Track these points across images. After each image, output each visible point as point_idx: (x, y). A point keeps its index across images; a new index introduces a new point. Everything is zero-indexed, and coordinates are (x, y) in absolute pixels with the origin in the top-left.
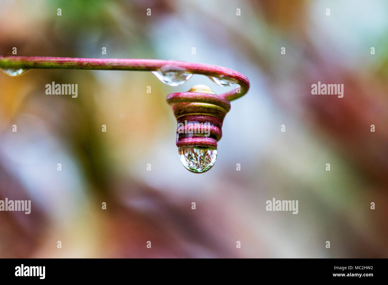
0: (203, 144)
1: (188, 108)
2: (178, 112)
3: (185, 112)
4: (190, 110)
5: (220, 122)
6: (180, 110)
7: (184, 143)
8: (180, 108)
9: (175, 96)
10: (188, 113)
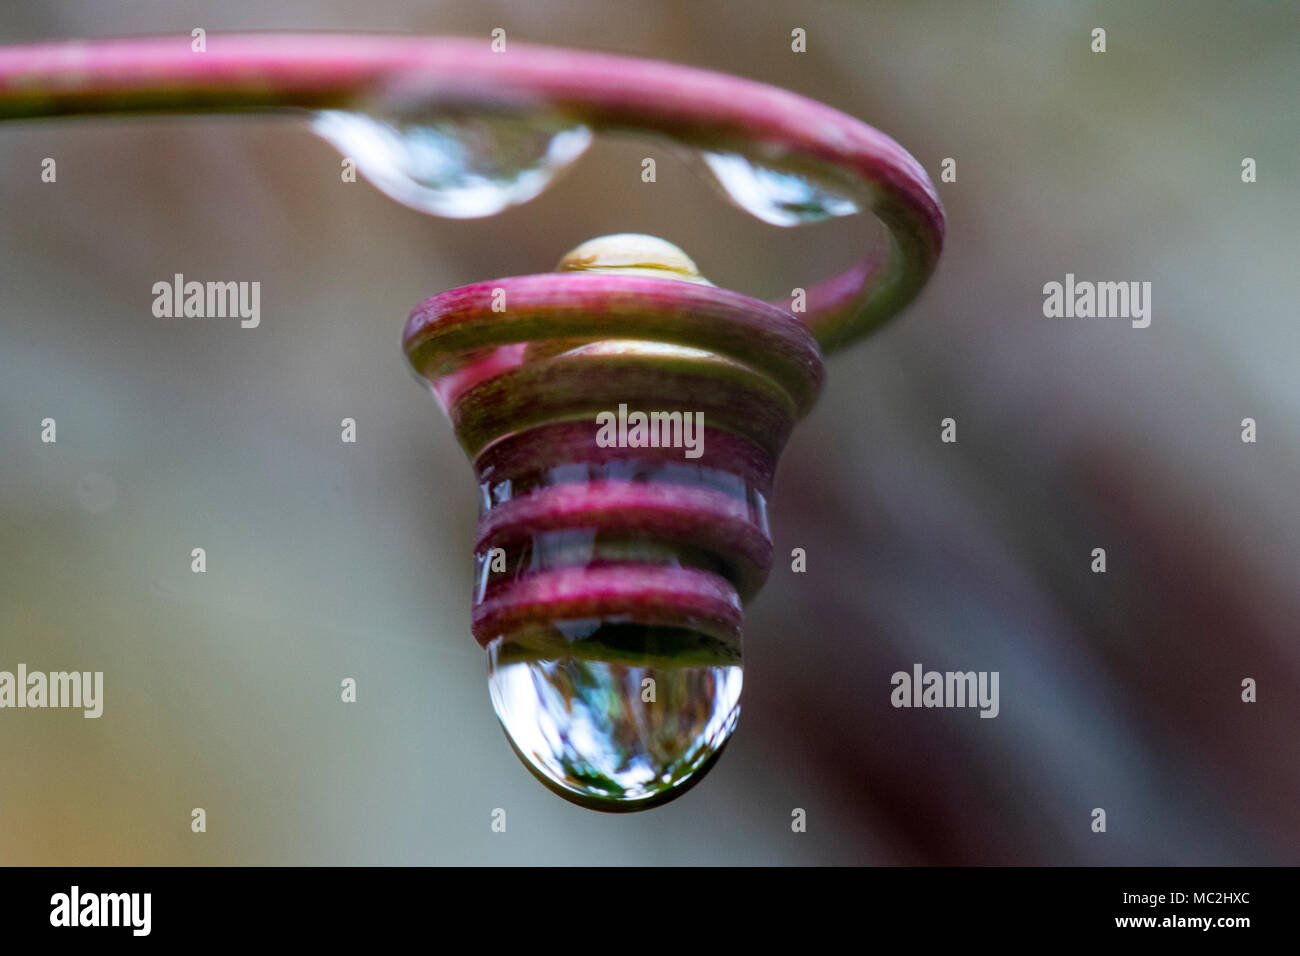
0: (655, 609)
1: (550, 375)
2: (481, 412)
3: (531, 406)
4: (562, 389)
5: (760, 469)
6: (500, 396)
7: (530, 606)
8: (498, 383)
9: (462, 302)
10: (552, 408)
